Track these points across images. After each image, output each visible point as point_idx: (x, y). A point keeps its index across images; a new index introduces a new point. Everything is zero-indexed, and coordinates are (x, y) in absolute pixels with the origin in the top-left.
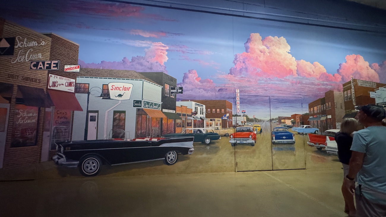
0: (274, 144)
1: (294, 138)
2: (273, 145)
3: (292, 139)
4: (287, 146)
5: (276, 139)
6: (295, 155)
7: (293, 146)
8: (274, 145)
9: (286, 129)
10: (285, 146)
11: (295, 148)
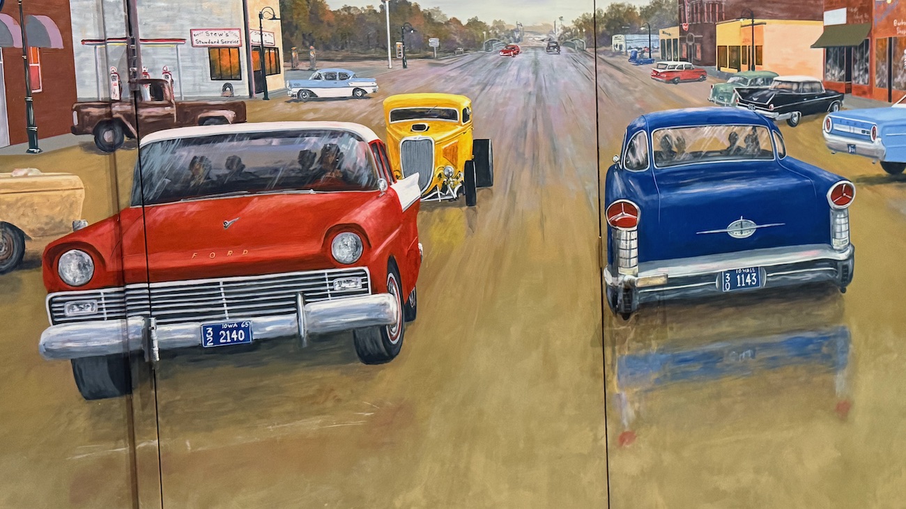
0: (626, 316)
1: (840, 224)
2: (617, 325)
3: (823, 236)
4: (773, 322)
5: (648, 254)
6: (843, 410)
7: (825, 312)
8: (629, 330)
9: (764, 134)
10: (750, 322)
11: (845, 335)
